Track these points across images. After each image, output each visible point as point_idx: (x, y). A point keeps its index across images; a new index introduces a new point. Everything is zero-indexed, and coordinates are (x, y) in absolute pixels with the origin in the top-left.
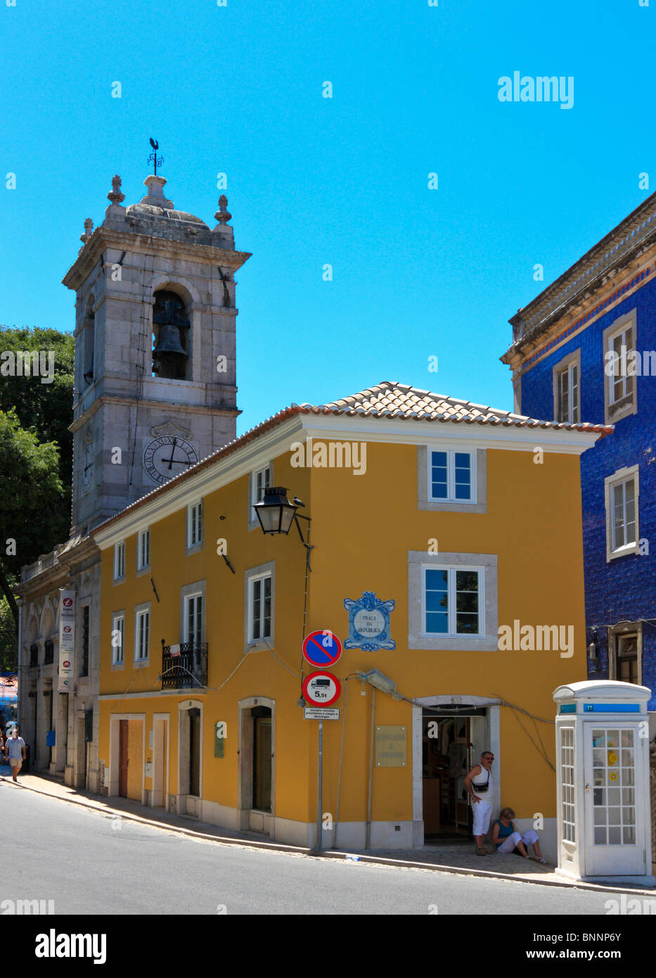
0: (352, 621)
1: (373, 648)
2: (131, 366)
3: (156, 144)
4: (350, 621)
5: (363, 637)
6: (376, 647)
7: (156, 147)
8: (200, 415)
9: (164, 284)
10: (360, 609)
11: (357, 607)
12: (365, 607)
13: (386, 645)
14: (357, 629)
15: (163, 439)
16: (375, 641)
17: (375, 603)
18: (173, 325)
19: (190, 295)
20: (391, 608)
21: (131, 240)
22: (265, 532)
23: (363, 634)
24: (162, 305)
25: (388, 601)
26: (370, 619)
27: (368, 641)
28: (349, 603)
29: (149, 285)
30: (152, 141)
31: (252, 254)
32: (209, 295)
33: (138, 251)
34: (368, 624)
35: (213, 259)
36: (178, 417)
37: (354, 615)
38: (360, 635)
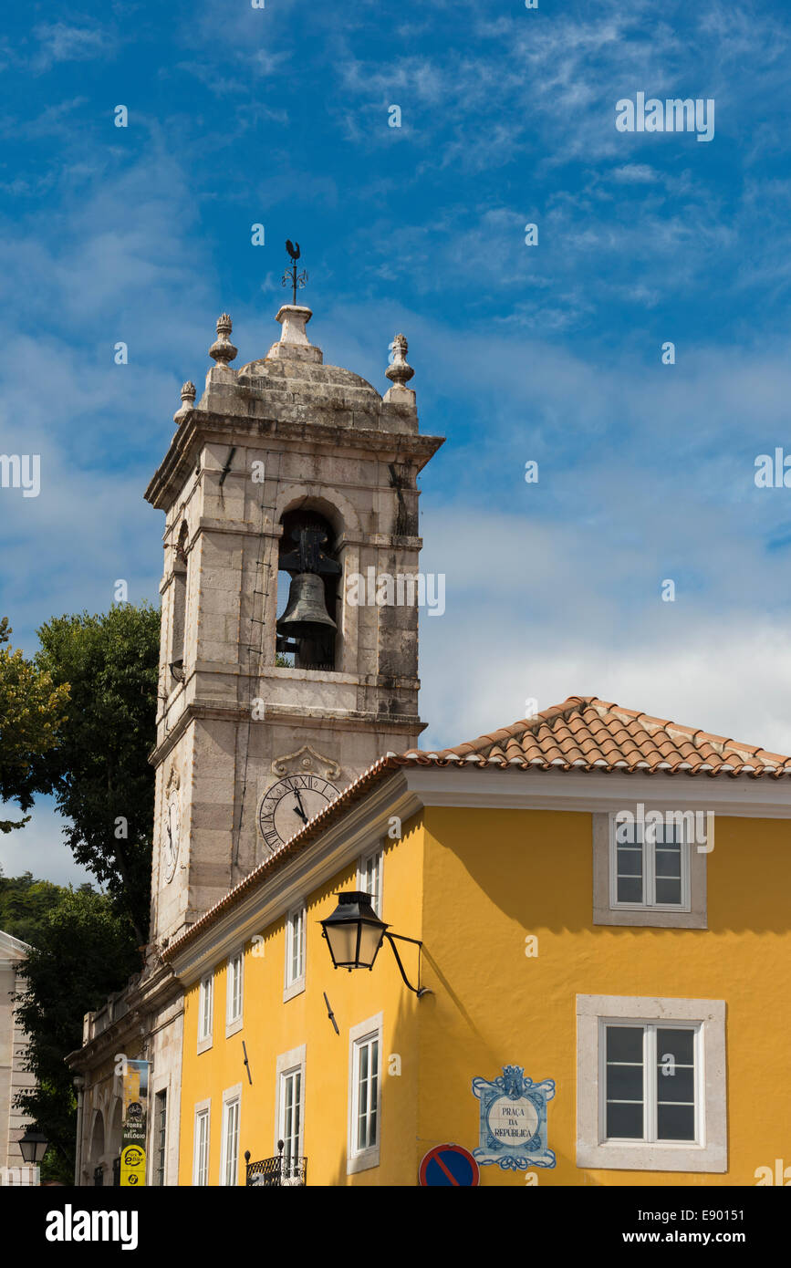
0: (485, 1118)
1: (519, 1165)
2: (240, 650)
3: (295, 249)
4: (482, 1118)
5: (503, 1145)
6: (523, 1162)
7: (295, 255)
8: (355, 734)
9: (298, 500)
10: (498, 1097)
11: (493, 1092)
12: (507, 1094)
13: (539, 1159)
14: (494, 1132)
15: (292, 780)
16: (522, 1152)
17: (524, 1086)
18: (313, 572)
19: (341, 516)
20: (549, 1095)
21: (242, 428)
22: (336, 965)
23: (503, 1139)
24: (294, 538)
25: (544, 1083)
26: (515, 1113)
27: (510, 1152)
28: (479, 1086)
29: (272, 505)
30: (289, 244)
31: (444, 440)
32: (373, 515)
33: (255, 445)
34: (512, 1122)
35: (380, 451)
36: (317, 738)
37: (489, 1107)
38: (498, 1142)
